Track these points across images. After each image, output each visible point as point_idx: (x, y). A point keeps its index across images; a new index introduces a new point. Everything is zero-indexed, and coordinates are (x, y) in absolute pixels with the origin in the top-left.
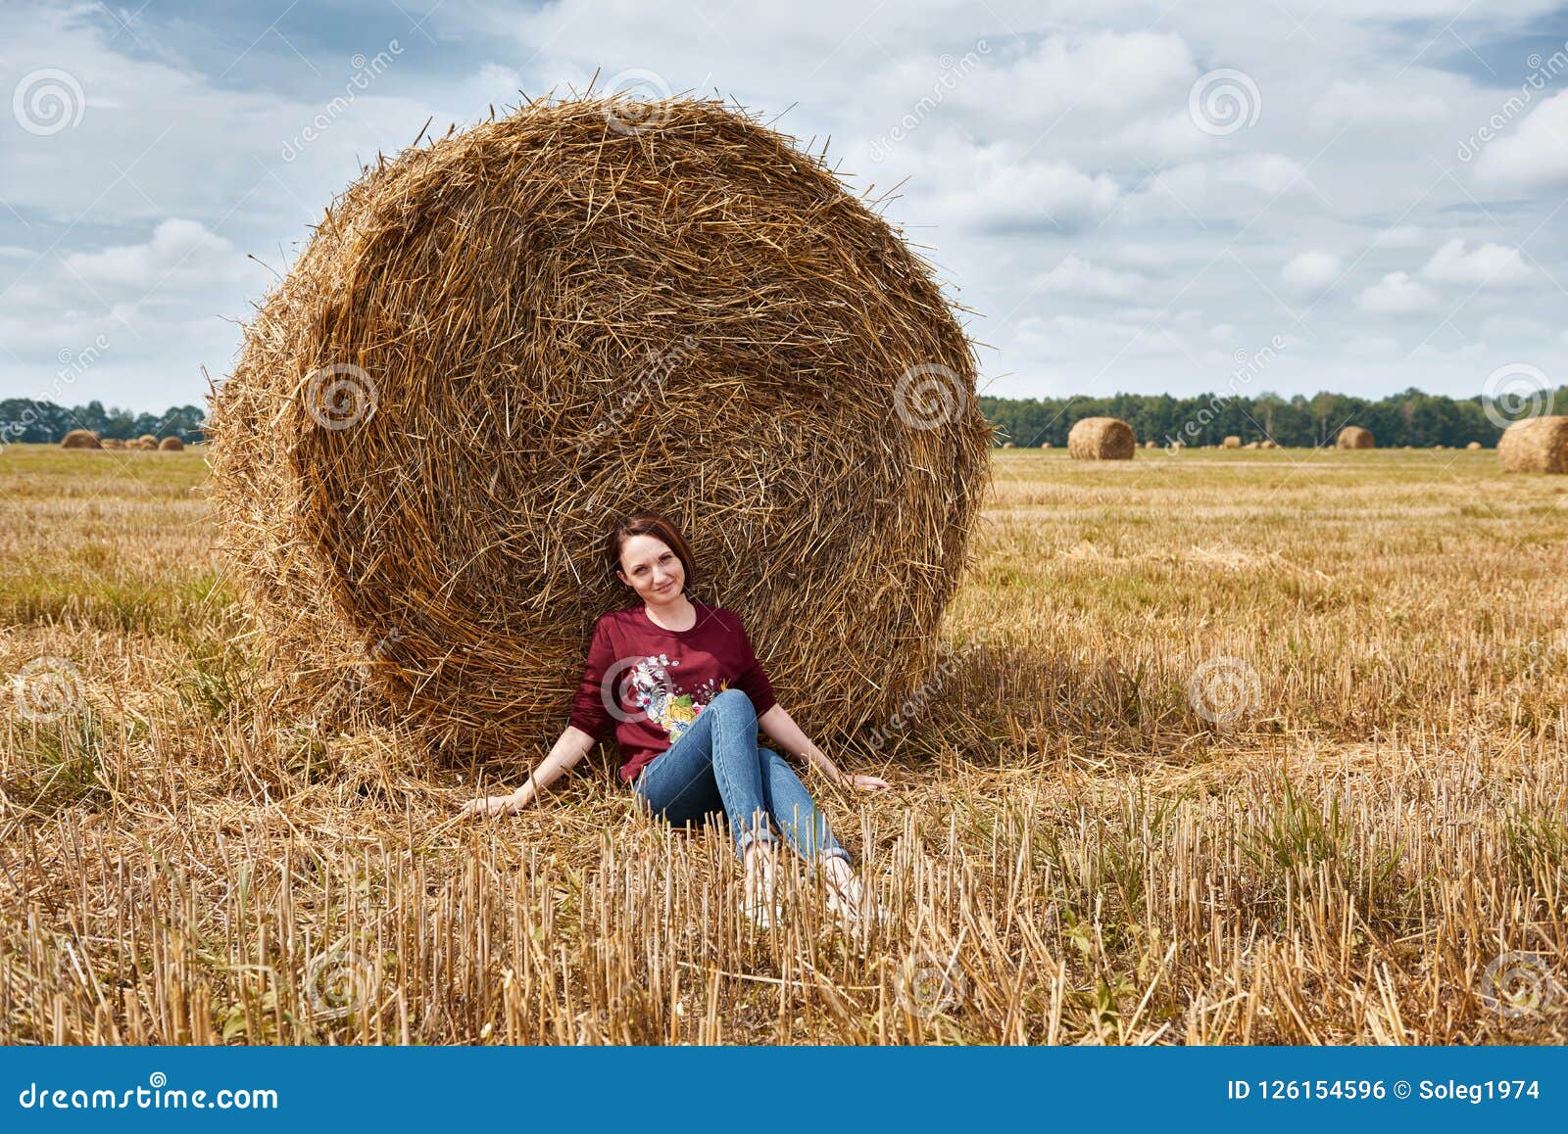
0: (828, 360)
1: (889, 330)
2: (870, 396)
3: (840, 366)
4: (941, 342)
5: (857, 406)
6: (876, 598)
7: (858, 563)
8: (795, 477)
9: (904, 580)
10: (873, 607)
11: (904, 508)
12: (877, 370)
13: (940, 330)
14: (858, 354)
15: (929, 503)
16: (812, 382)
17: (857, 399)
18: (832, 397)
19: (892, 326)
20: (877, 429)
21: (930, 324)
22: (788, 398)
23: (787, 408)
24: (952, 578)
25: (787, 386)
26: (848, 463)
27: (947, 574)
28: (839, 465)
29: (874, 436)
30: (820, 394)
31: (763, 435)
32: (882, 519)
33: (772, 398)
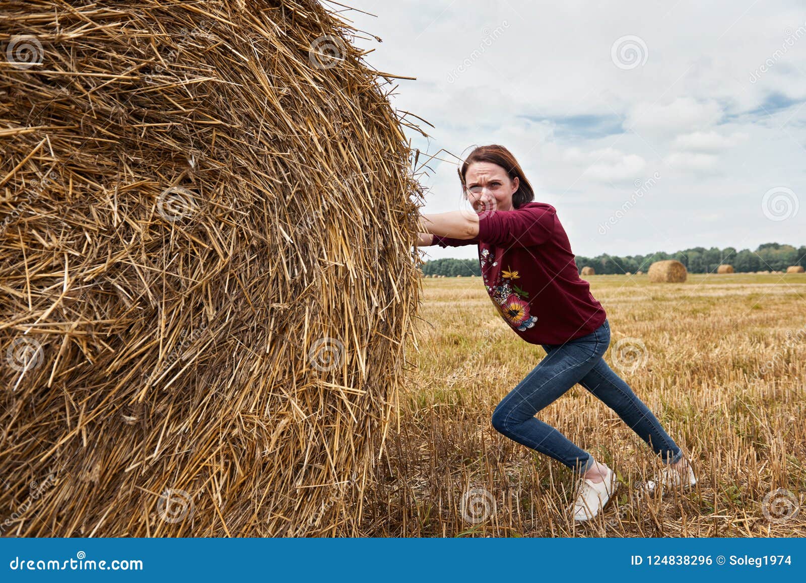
0: (199, 117)
1: (294, 90)
2: (263, 168)
3: (218, 126)
4: (364, 115)
5: (243, 182)
6: (274, 437)
7: (247, 390)
8: (131, 274)
9: (315, 407)
10: (268, 450)
11: (314, 315)
12: (275, 136)
13: (362, 99)
14: (248, 116)
15: (349, 309)
16: (170, 143)
17: (245, 173)
18: (201, 164)
19: (296, 85)
20: (273, 212)
21: (350, 91)
22: (134, 165)
23: (130, 178)
24: (382, 399)
25: (132, 147)
26: (226, 255)
27: (375, 395)
28: (213, 257)
29: (269, 221)
30: (182, 160)
31: (88, 213)
32: (283, 330)
33: (107, 162)
